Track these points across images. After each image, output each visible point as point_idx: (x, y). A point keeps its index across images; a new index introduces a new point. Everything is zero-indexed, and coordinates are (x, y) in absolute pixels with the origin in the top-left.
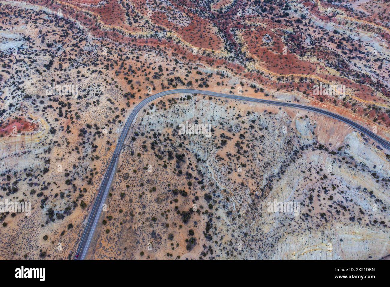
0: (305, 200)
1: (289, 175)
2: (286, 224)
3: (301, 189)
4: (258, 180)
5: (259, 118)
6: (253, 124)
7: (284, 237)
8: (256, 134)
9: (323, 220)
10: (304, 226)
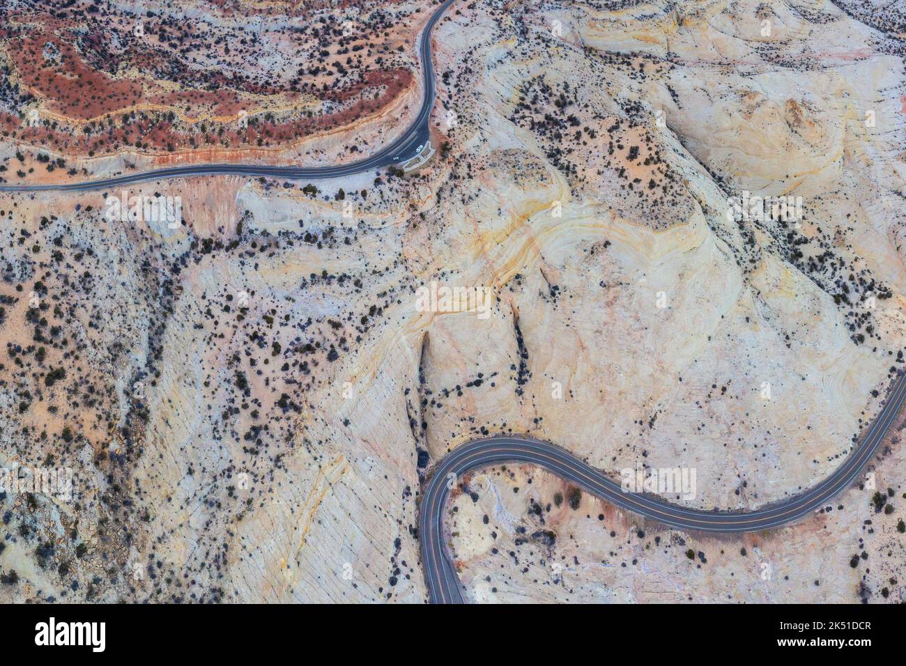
0: (233, 396)
1: (174, 352)
3: (213, 373)
4: (106, 406)
5: (68, 228)
6: (57, 249)
7: (235, 539)
8: (71, 272)
9: (291, 413)
10: (264, 465)
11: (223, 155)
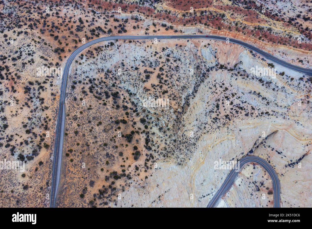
0: (214, 108)
1: (201, 92)
2: (202, 127)
3: (210, 101)
4: (178, 101)
5: (172, 52)
6: (168, 58)
7: (202, 137)
8: (172, 65)
9: (228, 120)
10: (215, 126)
11: (241, 37)
